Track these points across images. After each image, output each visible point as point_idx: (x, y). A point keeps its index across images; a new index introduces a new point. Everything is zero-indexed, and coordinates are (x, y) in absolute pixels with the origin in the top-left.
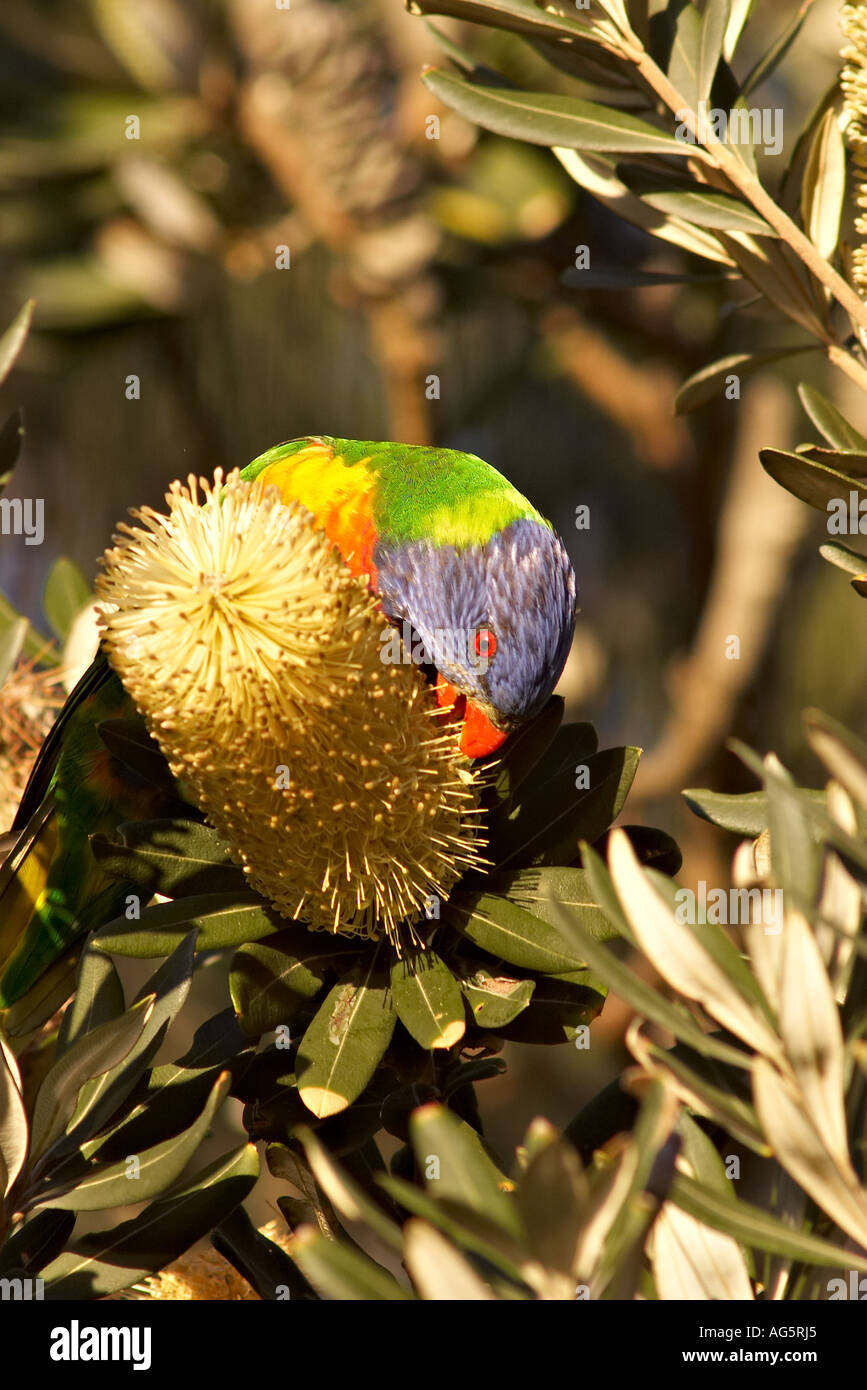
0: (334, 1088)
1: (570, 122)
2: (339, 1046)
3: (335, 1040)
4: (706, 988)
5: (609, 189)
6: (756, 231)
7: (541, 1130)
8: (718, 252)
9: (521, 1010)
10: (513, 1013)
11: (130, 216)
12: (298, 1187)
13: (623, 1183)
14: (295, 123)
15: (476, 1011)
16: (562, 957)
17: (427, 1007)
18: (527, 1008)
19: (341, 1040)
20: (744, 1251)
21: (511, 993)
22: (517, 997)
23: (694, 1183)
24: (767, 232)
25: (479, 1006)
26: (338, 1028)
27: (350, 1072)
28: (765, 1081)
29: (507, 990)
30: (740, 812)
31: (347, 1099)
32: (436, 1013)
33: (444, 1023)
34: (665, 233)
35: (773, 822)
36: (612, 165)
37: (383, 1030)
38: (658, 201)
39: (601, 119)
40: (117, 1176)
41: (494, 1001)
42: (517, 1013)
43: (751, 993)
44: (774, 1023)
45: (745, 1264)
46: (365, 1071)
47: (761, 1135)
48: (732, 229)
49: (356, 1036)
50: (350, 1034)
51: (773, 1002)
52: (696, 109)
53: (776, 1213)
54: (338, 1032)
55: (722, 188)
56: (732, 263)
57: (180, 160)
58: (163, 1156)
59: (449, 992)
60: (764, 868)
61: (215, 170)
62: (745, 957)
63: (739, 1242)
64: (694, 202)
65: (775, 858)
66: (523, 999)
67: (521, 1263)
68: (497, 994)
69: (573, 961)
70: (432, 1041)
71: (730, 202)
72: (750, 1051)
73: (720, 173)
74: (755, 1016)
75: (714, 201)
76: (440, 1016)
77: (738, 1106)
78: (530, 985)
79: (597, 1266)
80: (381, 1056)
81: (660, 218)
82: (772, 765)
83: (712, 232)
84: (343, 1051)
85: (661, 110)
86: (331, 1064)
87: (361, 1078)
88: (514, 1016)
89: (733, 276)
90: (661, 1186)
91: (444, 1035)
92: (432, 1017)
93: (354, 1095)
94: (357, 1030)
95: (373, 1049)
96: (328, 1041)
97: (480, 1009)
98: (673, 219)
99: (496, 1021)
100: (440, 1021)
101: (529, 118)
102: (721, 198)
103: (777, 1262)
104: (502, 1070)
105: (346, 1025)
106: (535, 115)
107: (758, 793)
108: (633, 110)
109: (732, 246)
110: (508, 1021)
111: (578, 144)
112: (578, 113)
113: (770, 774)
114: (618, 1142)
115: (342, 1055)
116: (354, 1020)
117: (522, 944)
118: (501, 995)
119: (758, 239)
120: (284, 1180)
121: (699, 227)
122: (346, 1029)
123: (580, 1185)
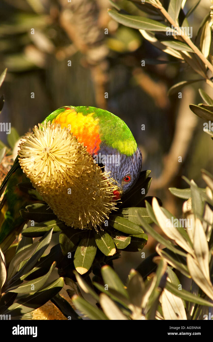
0: (84, 267)
1: (144, 23)
2: (84, 256)
3: (83, 255)
4: (176, 237)
5: (152, 40)
6: (189, 51)
7: (133, 272)
8: (179, 56)
9: (128, 244)
10: (126, 245)
11: (33, 44)
12: (72, 287)
13: (153, 285)
14: (74, 22)
15: (117, 245)
16: (138, 231)
17: (105, 245)
18: (130, 244)
19: (84, 254)
20: (183, 301)
21: (125, 240)
22: (127, 241)
23: (171, 284)
24: (192, 51)
25: (117, 244)
26: (83, 251)
27: (87, 262)
28: (190, 260)
29: (124, 239)
30: (183, 194)
31: (87, 269)
32: (108, 246)
33: (111, 249)
34: (167, 51)
35: (192, 196)
36: (154, 34)
37: (94, 251)
38: (165, 43)
39: (152, 23)
40: (28, 285)
41: (121, 242)
42: (127, 245)
43: (187, 238)
44: (192, 246)
45: (184, 304)
46: (91, 262)
47: (189, 273)
48: (183, 50)
49: (87, 253)
50: (86, 253)
51: (192, 240)
52: (175, 20)
53: (191, 292)
54: (83, 252)
55: (180, 40)
56: (183, 59)
57: (45, 31)
58: (39, 281)
59: (111, 241)
60: (190, 208)
61: (54, 33)
62: (185, 230)
63: (182, 299)
64: (174, 44)
65: (193, 205)
66: (128, 242)
67: (128, 304)
68: (121, 241)
69: (140, 232)
70: (108, 254)
71: (182, 44)
72: (186, 252)
73: (180, 37)
74: (187, 244)
75: (179, 43)
76: (109, 247)
77: (183, 266)
78: (130, 238)
79: (146, 305)
80: (94, 257)
81: (165, 47)
82: (192, 182)
83: (178, 51)
84: (85, 257)
85: (166, 21)
86: (83, 261)
87: (90, 264)
88: (127, 246)
89: (183, 62)
90: (163, 285)
91: (111, 252)
92: (107, 248)
93: (89, 268)
94: (88, 252)
95: (92, 256)
96: (81, 255)
97: (118, 244)
98: (169, 48)
99: (122, 247)
100: (109, 249)
101: (134, 22)
102: (180, 43)
103: (192, 304)
104: (120, 257)
105: (85, 251)
106: (135, 22)
107: (188, 189)
108: (159, 21)
109: (183, 55)
110: (125, 247)
111: (146, 29)
112: (146, 21)
113: (192, 184)
114: (153, 275)
115: (85, 258)
116: (87, 249)
117: (127, 228)
118: (123, 241)
119: (189, 53)
120: (69, 286)
121: (175, 50)
122: (85, 252)
123: (143, 285)
